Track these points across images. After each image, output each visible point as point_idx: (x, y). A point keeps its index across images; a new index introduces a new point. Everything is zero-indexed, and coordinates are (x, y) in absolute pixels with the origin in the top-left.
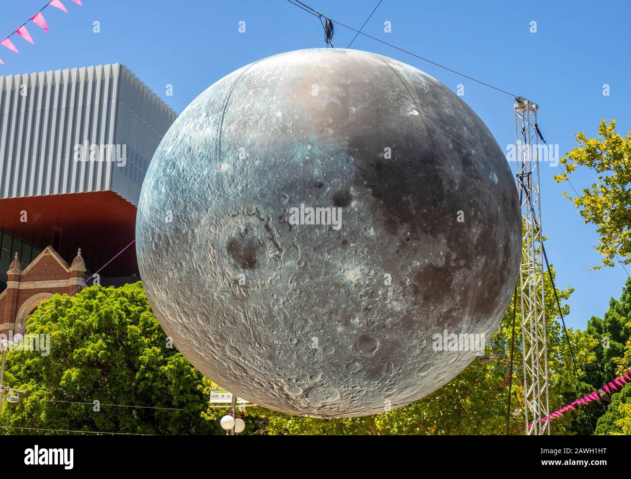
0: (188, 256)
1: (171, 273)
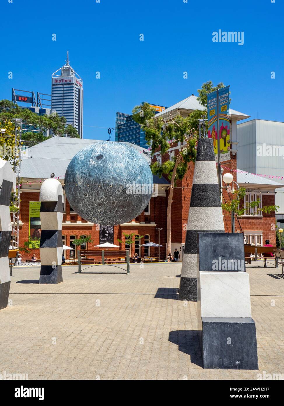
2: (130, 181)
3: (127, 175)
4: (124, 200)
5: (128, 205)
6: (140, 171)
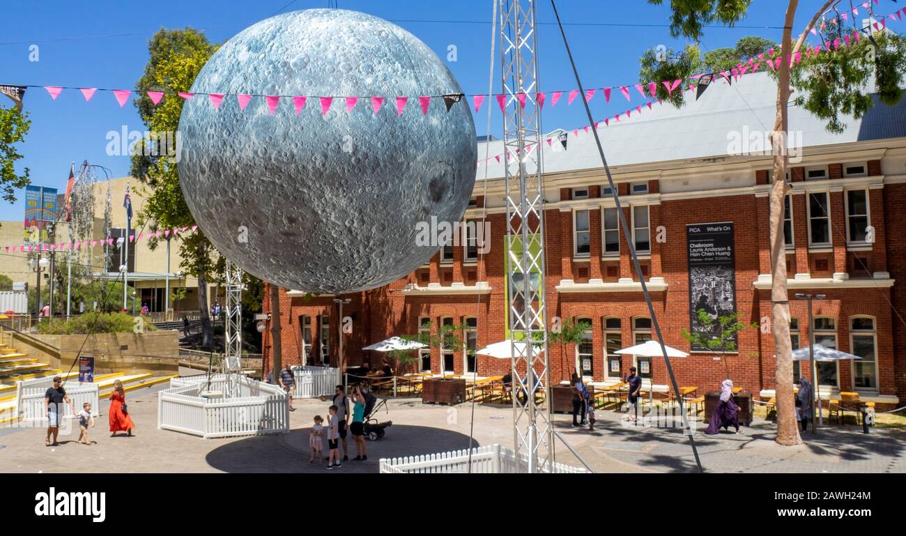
1: (370, 188)
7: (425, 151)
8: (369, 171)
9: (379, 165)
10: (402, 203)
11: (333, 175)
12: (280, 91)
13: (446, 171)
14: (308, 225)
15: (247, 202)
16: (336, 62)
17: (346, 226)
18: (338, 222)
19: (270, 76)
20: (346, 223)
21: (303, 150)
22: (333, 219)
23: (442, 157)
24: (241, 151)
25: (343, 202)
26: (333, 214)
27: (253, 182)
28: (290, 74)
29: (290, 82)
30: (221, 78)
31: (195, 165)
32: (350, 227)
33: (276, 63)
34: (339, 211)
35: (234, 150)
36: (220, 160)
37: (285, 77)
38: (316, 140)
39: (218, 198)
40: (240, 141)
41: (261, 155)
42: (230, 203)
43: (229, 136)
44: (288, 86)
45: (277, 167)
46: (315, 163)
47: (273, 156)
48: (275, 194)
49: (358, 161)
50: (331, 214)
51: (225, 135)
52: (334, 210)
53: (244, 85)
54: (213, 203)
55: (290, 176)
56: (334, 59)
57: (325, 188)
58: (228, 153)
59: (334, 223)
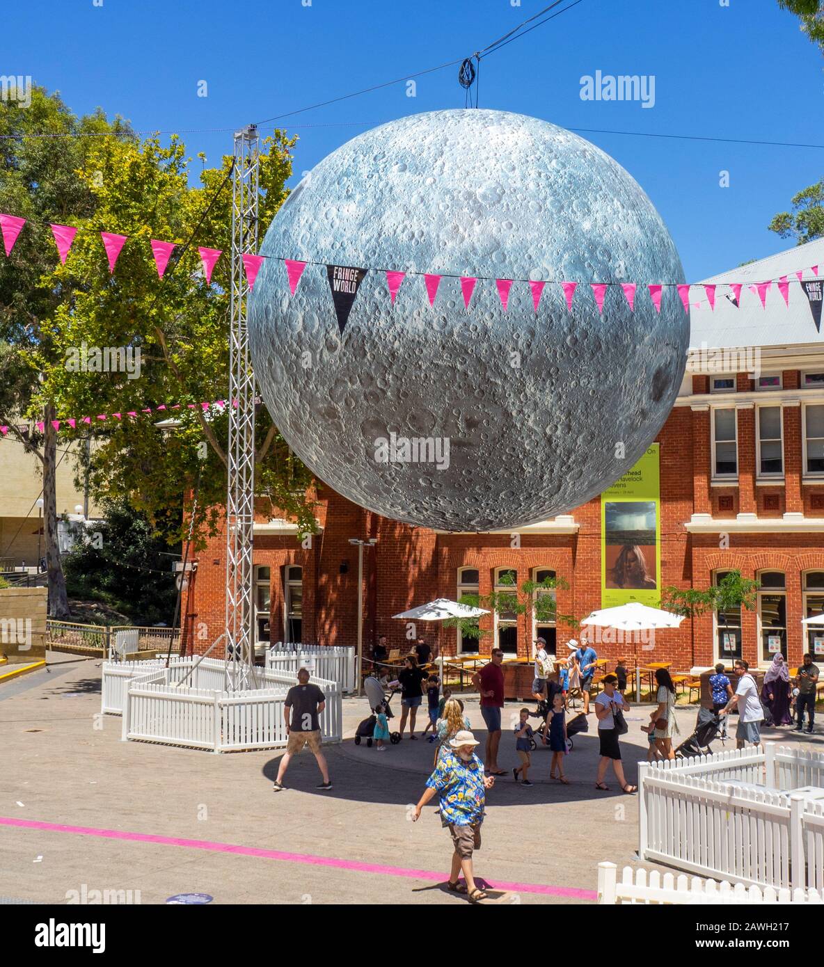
0: (619, 371)
1: (586, 380)
2: (379, 283)
3: (367, 258)
4: (371, 394)
5: (404, 420)
6: (449, 226)
7: (654, 329)
8: (587, 356)
9: (601, 347)
10: (620, 404)
11: (542, 359)
12: (466, 236)
13: (672, 357)
14: (494, 431)
15: (405, 395)
16: (542, 196)
17: (545, 434)
18: (535, 428)
19: (448, 211)
20: (548, 431)
21: (501, 323)
22: (530, 423)
23: (670, 338)
24: (405, 321)
25: (549, 400)
26: (532, 416)
27: (420, 367)
28: (479, 211)
29: (480, 223)
30: (362, 211)
31: (316, 337)
32: (551, 436)
33: (455, 194)
34: (542, 413)
35: (392, 318)
36: (366, 332)
37: (472, 215)
38: (520, 310)
39: (355, 387)
40: (403, 305)
41: (436, 327)
42: (376, 396)
43: (385, 297)
44: (477, 228)
45: (461, 346)
46: (517, 342)
47: (456, 330)
48: (453, 385)
49: (575, 341)
50: (529, 416)
51: (377, 295)
52: (535, 410)
53: (406, 222)
54: (342, 395)
55: (479, 360)
56: (539, 191)
57: (527, 378)
58: (382, 323)
59: (530, 430)
